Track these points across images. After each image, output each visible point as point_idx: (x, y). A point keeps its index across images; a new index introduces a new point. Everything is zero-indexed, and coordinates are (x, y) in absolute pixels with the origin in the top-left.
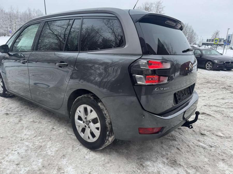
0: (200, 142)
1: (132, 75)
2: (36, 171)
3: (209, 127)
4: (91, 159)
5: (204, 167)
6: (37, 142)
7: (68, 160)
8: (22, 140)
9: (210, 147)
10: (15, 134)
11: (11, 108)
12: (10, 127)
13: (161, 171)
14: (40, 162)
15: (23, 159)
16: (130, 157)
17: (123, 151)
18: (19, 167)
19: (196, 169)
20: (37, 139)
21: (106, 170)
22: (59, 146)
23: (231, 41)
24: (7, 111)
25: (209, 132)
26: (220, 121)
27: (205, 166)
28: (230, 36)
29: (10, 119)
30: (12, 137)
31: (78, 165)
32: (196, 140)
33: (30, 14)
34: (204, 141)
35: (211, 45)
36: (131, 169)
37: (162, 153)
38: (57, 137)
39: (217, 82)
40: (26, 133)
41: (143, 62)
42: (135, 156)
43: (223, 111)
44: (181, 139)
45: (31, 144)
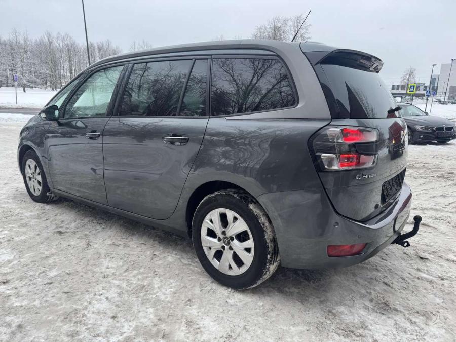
0: (421, 271)
1: (315, 153)
2: (150, 327)
3: (430, 246)
4: (238, 304)
5: (438, 312)
6: (133, 279)
7: (199, 307)
8: (106, 276)
9: (440, 279)
10: (89, 267)
11: (62, 222)
12: (77, 256)
13: (366, 320)
14: (151, 313)
15: (119, 309)
16: (306, 300)
17: (291, 290)
18: (118, 322)
19: (426, 316)
20: (131, 275)
21: (271, 323)
22: (175, 284)
23: (437, 87)
24: (57, 227)
25: (433, 255)
26: (448, 235)
27: (440, 310)
28: (435, 79)
29: (69, 240)
30: (85, 273)
31: (221, 316)
32: (413, 268)
33: (50, 43)
34: (427, 270)
35: (400, 95)
36: (314, 318)
37: (359, 292)
38: (165, 270)
39: (426, 165)
40: (108, 265)
41: (334, 131)
42: (314, 298)
43: (450, 217)
44: (386, 268)
45: (124, 282)
